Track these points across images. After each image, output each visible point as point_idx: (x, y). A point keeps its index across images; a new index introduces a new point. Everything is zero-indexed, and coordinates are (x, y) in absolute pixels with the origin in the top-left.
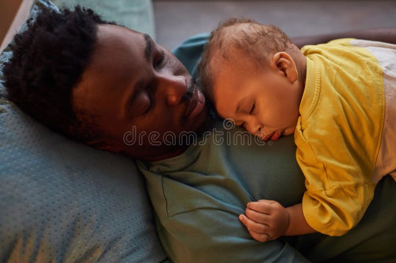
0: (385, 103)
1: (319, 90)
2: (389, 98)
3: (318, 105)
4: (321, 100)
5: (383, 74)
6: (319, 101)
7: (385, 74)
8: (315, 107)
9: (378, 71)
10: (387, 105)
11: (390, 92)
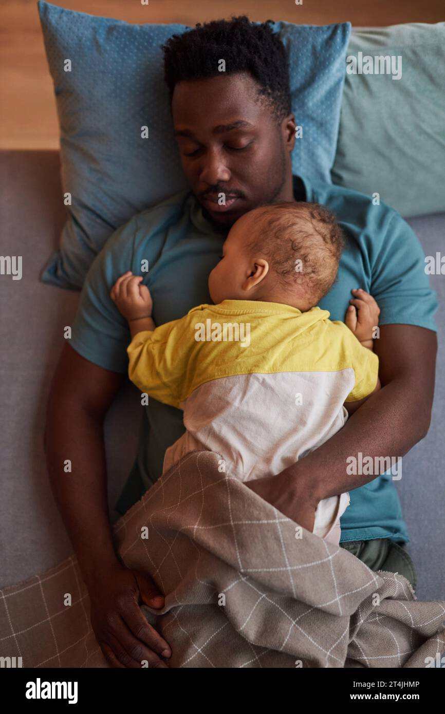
0: (218, 378)
1: (235, 313)
2: (224, 382)
3: (220, 315)
4: (225, 318)
5: (250, 373)
6: (224, 316)
7: (251, 376)
8: (219, 314)
9: (254, 368)
10: (217, 381)
11: (229, 381)
